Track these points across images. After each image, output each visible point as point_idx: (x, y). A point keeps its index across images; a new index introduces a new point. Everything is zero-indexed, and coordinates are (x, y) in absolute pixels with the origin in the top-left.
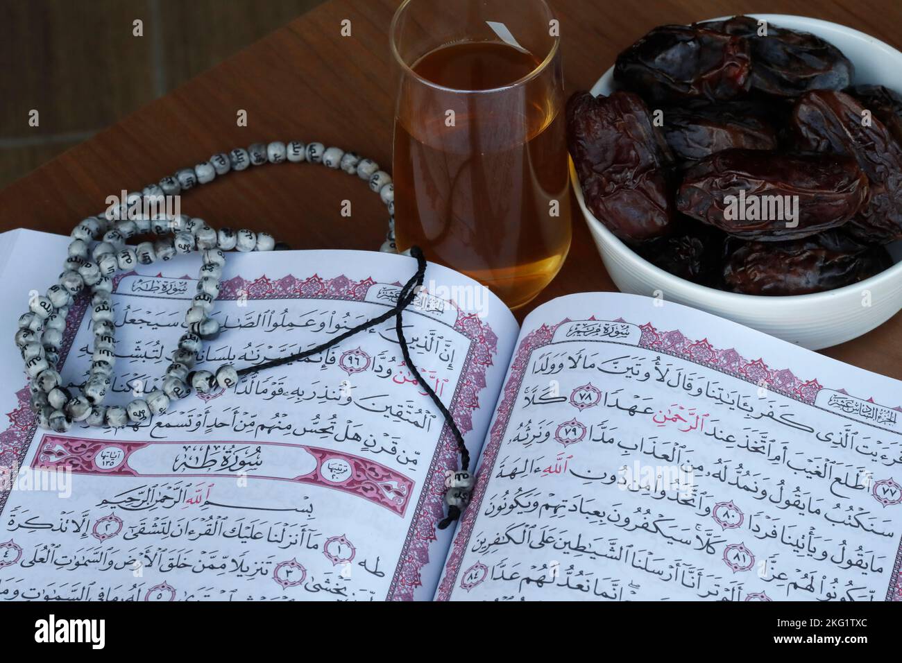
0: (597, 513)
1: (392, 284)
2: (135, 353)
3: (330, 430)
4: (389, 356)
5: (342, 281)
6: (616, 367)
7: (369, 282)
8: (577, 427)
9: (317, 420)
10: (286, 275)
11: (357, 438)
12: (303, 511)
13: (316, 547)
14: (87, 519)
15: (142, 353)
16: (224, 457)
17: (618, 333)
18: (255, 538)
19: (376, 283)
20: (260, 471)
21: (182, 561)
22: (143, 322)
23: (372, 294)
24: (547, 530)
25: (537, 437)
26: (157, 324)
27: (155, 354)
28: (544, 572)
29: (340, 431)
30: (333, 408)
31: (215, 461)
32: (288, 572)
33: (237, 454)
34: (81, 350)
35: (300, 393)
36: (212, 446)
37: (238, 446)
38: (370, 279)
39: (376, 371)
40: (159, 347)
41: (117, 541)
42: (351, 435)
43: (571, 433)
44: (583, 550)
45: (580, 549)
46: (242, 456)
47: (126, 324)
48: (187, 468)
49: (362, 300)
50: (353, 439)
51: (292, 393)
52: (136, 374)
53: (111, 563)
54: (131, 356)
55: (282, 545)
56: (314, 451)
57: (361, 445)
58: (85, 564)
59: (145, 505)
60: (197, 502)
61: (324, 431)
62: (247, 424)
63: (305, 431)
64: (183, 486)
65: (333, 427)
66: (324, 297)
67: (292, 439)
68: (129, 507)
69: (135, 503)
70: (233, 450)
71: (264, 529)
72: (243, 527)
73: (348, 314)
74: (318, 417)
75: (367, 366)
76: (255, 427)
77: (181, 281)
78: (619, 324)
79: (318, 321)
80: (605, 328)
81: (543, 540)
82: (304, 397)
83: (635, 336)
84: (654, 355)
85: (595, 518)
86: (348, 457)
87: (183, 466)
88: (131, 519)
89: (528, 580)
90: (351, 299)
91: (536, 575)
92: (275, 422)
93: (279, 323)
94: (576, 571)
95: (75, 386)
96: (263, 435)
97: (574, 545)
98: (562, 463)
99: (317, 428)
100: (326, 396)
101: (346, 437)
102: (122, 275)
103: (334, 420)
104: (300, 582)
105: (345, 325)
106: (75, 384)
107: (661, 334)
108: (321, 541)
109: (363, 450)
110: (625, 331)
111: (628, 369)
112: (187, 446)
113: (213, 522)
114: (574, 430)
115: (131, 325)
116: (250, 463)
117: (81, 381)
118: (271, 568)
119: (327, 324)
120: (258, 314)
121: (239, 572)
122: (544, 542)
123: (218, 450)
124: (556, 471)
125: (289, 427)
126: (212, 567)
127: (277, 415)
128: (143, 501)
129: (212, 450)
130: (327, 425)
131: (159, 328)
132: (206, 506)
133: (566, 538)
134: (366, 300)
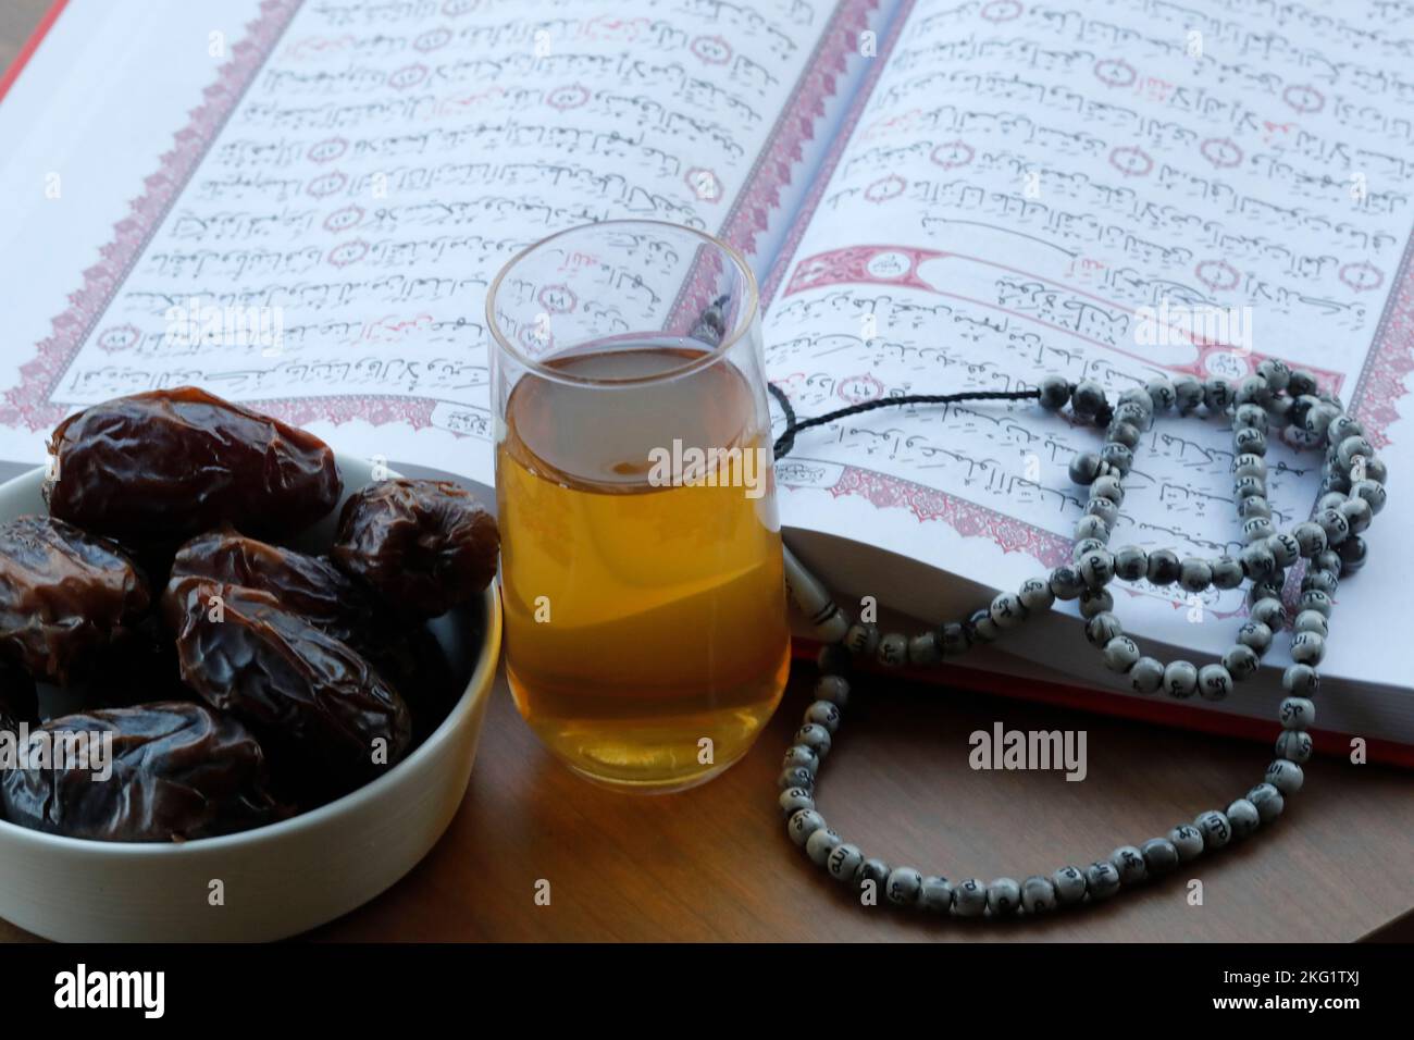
0: (528, 207)
1: (799, 487)
2: (1204, 500)
3: (896, 309)
4: (810, 399)
5: (882, 499)
6: (476, 375)
7: (837, 490)
8: (549, 303)
9: (916, 322)
10: (969, 538)
11: (859, 303)
12: (935, 219)
13: (917, 185)
14: (1250, 295)
15: (1193, 499)
16: (1052, 305)
17: (465, 419)
18: (1002, 196)
19: (827, 489)
20: (1000, 274)
21: (1105, 194)
22: (1196, 542)
23: (833, 475)
24: (600, 193)
25: (601, 313)
26: (1174, 534)
27: (1172, 491)
28: (609, 147)
29: (884, 309)
30: (893, 335)
31: (1065, 305)
32: (955, 156)
33: (1034, 305)
34: (1290, 518)
35: (942, 360)
36: (1072, 328)
37: (1034, 314)
38: (835, 496)
39: (830, 380)
40: (1167, 500)
41: (1202, 254)
42: (868, 306)
43: (556, 298)
44: (552, 169)
45: (557, 169)
46: (1026, 299)
47: (1224, 543)
48: (1108, 312)
49: (847, 468)
50: (863, 301)
51: (954, 362)
52: (1199, 470)
53: (1207, 228)
54: (1209, 497)
55: (964, 185)
56: (921, 286)
57: (852, 298)
58: (1244, 239)
59: (1167, 286)
60: (1089, 262)
61: (906, 308)
62: (1021, 340)
63: (934, 311)
64: (1111, 290)
65: (894, 312)
66: (909, 484)
67: (955, 304)
68: (1189, 292)
69: (1181, 293)
70: (1040, 311)
71: (988, 203)
72: (1019, 211)
73: (870, 451)
74: (915, 325)
75: (842, 385)
76: (1009, 331)
77: (1140, 590)
78: (462, 430)
79: (915, 453)
80: (483, 428)
81: (606, 183)
82: (936, 355)
83: (440, 415)
84: (417, 392)
85: (529, 202)
86: (872, 281)
87: (1114, 316)
88: (1185, 276)
89: (631, 142)
90: (865, 471)
91: (621, 146)
92: (979, 330)
93: (977, 468)
94: (565, 148)
95: (1292, 471)
96: (997, 318)
97: (565, 174)
98: (571, 265)
99: (914, 313)
100: (903, 349)
101: (874, 303)
102: (1237, 616)
103: (892, 320)
104: (938, 148)
105: (876, 438)
106: (1294, 474)
107: (402, 418)
108: (911, 189)
109: (851, 292)
110: (455, 420)
111: (458, 373)
112: (1109, 343)
113: (1062, 229)
114: (552, 300)
115: (1215, 542)
116: (1013, 286)
117: (1285, 476)
118: (978, 159)
119: (903, 442)
120: (1012, 493)
121: (1023, 162)
122: (605, 180)
123: (1062, 320)
124: (581, 257)
125: (957, 319)
126: (1061, 175)
127: (976, 338)
128: (1169, 291)
129: (1072, 322)
130: (902, 315)
131: (1170, 528)
132: (1074, 251)
133: (575, 182)
134: (842, 468)
